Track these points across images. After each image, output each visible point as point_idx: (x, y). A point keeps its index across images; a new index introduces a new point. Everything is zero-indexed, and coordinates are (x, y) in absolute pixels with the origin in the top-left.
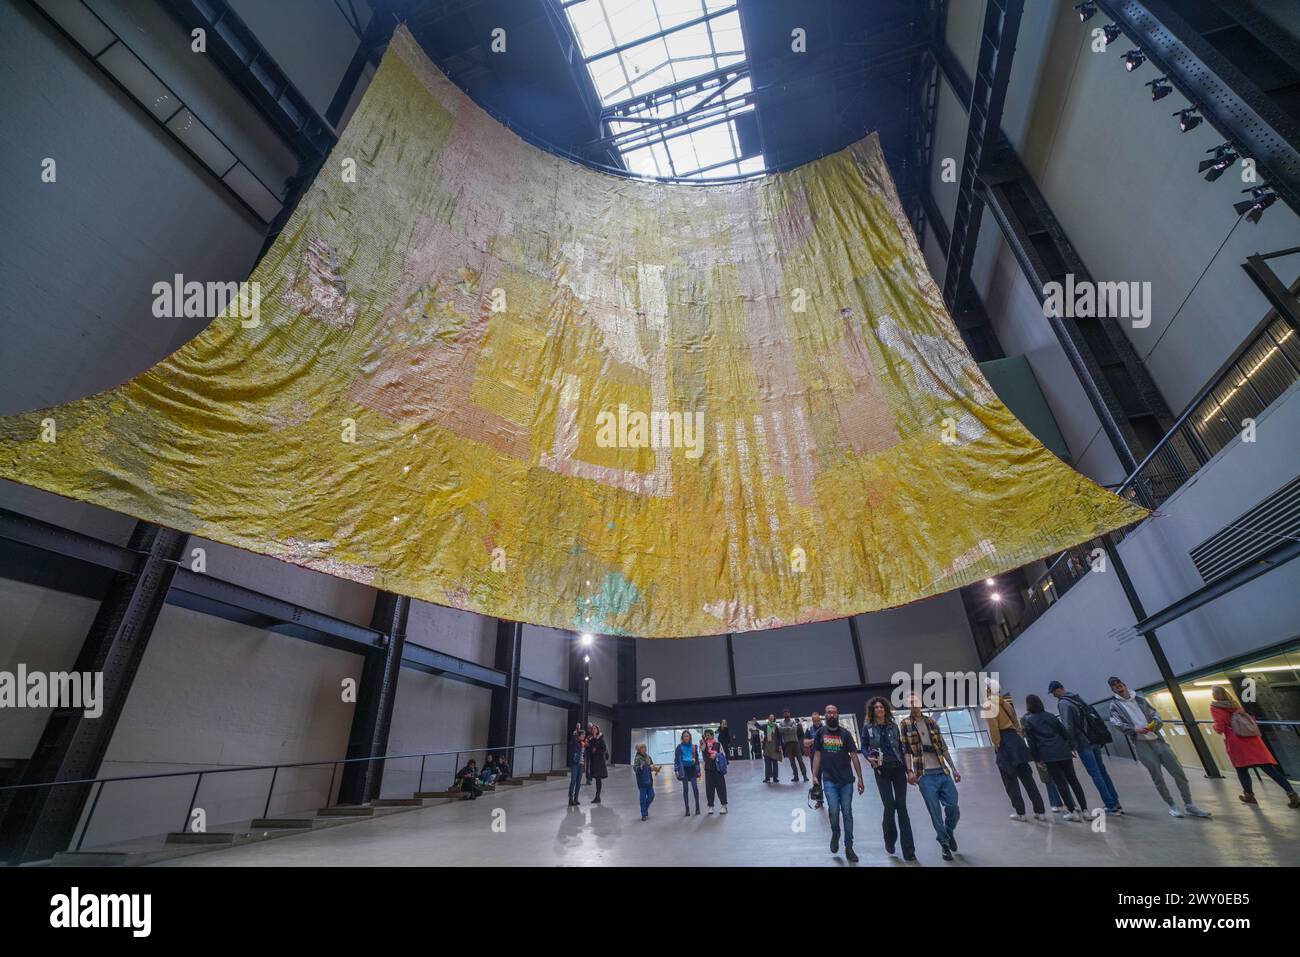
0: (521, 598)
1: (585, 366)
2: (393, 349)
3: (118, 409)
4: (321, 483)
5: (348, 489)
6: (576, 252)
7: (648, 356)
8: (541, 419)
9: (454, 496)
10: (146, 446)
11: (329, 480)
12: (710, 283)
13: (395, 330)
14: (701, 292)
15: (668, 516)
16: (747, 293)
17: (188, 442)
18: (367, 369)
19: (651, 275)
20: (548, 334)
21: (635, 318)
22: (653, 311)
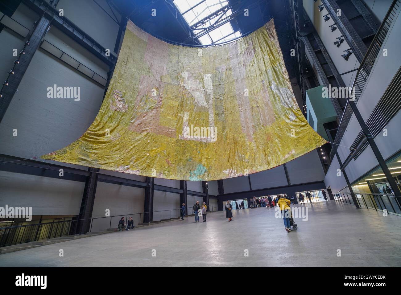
0: (176, 173)
1: (190, 109)
2: (138, 115)
3: (80, 143)
4: (125, 152)
5: (131, 152)
6: (185, 75)
7: (208, 102)
8: (178, 126)
9: (157, 150)
10: (87, 150)
11: (127, 151)
12: (225, 77)
13: (138, 109)
14: (222, 80)
15: (214, 147)
16: (235, 79)
17: (95, 148)
18: (132, 121)
19: (208, 78)
20: (179, 101)
21: (204, 92)
22: (208, 88)
